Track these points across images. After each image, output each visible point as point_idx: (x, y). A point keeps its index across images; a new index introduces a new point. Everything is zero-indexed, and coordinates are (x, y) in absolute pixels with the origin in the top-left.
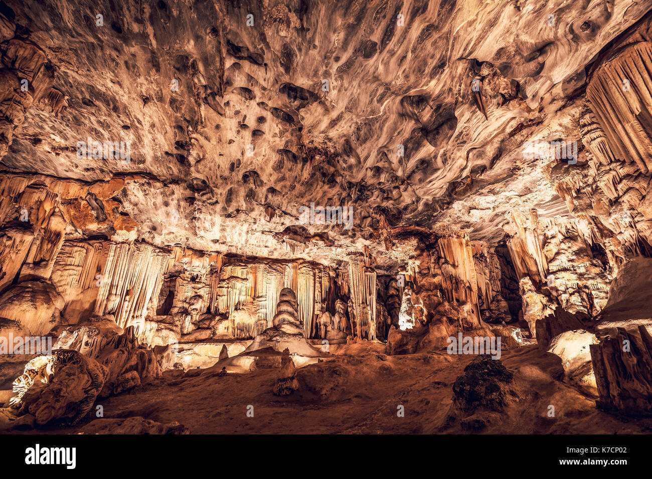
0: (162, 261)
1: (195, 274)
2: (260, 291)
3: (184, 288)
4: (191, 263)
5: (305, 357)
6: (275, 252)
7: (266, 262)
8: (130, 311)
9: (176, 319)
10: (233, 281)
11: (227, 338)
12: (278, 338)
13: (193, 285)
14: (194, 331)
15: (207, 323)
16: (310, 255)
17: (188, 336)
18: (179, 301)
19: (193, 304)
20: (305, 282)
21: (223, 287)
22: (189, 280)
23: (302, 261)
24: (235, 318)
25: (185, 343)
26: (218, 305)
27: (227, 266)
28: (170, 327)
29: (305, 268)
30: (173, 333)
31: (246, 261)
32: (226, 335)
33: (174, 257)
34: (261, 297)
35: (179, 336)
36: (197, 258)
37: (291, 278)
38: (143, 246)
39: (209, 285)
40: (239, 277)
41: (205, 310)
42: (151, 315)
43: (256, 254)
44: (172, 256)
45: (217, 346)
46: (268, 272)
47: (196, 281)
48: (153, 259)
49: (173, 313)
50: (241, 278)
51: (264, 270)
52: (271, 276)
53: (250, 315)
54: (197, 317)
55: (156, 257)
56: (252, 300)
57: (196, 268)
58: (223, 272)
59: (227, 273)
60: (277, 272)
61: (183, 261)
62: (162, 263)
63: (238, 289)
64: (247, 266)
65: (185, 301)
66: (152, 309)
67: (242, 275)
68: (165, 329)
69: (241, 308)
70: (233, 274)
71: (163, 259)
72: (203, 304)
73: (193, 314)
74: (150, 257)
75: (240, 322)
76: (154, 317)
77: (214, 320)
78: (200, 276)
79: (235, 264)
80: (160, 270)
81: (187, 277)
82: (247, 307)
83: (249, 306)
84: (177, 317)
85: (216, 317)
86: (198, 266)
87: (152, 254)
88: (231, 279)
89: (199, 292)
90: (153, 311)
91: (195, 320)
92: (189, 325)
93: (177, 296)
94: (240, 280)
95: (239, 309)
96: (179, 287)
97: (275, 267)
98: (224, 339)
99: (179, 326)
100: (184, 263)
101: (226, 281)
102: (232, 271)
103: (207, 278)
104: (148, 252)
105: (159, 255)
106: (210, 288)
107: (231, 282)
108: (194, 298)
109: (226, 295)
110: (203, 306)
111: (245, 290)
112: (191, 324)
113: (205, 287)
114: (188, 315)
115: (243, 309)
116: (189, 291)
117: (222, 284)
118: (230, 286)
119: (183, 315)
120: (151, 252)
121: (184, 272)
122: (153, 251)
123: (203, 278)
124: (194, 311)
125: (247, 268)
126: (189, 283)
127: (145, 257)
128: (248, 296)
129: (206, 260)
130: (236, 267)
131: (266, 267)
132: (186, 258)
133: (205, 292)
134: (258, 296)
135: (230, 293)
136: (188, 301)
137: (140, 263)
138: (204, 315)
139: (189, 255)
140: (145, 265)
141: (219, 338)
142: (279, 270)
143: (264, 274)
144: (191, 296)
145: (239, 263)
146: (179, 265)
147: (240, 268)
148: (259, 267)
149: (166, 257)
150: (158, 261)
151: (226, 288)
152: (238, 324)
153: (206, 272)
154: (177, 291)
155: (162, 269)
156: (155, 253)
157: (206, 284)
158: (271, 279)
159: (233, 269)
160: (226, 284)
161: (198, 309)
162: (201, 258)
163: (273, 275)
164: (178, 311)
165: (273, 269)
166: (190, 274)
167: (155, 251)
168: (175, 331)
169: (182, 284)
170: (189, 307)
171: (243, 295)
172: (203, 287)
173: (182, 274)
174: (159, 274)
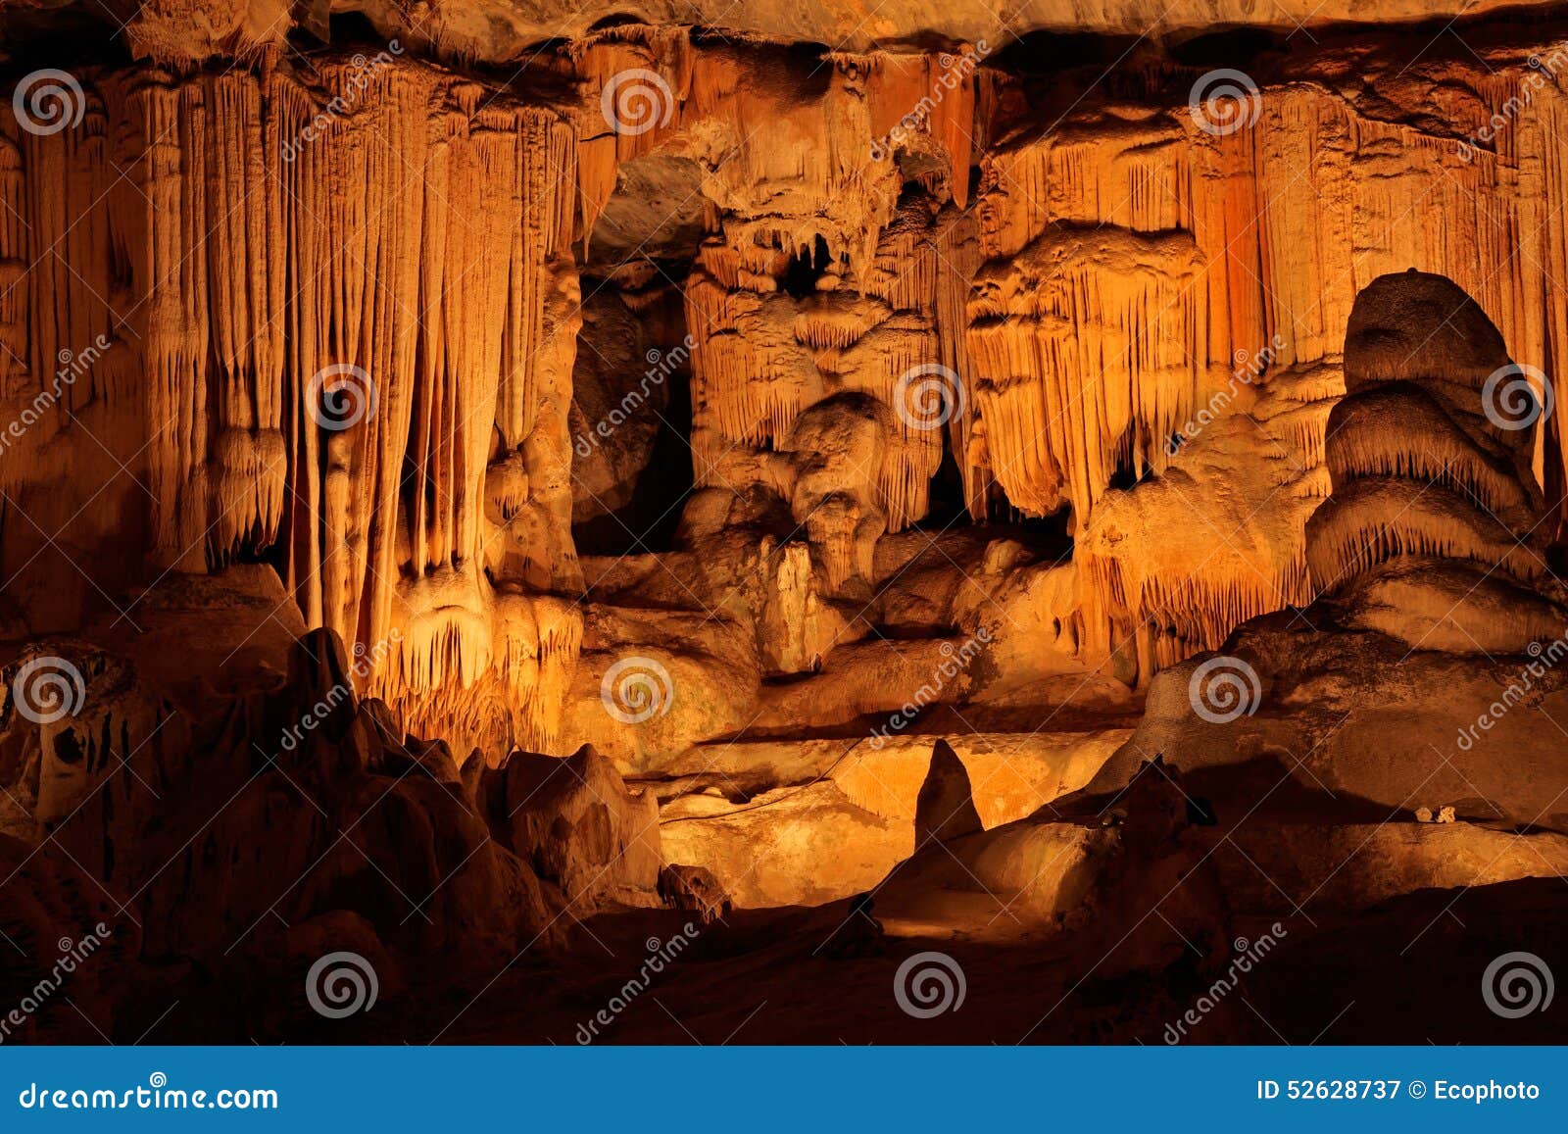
0: (523, 167)
1: (802, 235)
2: (1307, 321)
3: (741, 346)
4: (742, 155)
7: (1331, 68)
8: (374, 530)
9: (719, 572)
10: (1069, 263)
11: (1071, 696)
12: (1332, 687)
13: (802, 323)
14: (848, 653)
15: (935, 590)
17: (804, 692)
18: (723, 443)
19: (818, 463)
21: (1003, 319)
22: (770, 285)
25: (785, 737)
27: (1015, 145)
28: (680, 629)
30: (695, 670)
31: (1159, 77)
35: (745, 693)
36: (782, 110)
39: (916, 312)
40: (1110, 228)
41: (917, 500)
42: (540, 554)
44: (591, 118)
45: (973, 753)
46: (1359, 148)
47: (822, 292)
48: (451, 163)
49: (696, 531)
50: (1132, 229)
51: (1324, 134)
52: (1382, 182)
53: (1239, 519)
54: (859, 553)
55: (469, 140)
56: (1252, 397)
57: (790, 190)
58: (994, 199)
59: (1018, 206)
60: (1433, 139)
61: (687, 148)
62: (527, 180)
63: (1116, 322)
64: (1174, 124)
65: (766, 446)
66: (534, 516)
67: (1134, 204)
68: (636, 645)
69: (1159, 468)
70: (1064, 204)
71: (527, 155)
72: (891, 455)
73: (829, 530)
74: (431, 151)
75: (1166, 576)
76: (561, 568)
77: (977, 572)
78: (841, 248)
79: (1074, 123)
80: (523, 235)
81: (747, 269)
82: (1212, 455)
83: (1220, 446)
84: (725, 560)
85: (992, 543)
86: (801, 172)
87: (434, 121)
88: (1055, 244)
89: (852, 372)
90: (551, 524)
91: (846, 574)
92: (806, 609)
93: (706, 416)
94: (1126, 248)
95: (1149, 477)
96: (707, 342)
97: (1418, 99)
98: (1050, 709)
99: (738, 619)
100: (703, 165)
101: (1018, 270)
102: (1053, 179)
103: (890, 259)
104: (400, 111)
105: (491, 124)
106: (926, 331)
107: (1057, 271)
108: (818, 417)
109: (1033, 376)
110: (894, 473)
111: (1174, 328)
112: (822, 607)
113: (888, 326)
114: (788, 544)
115: (1181, 472)
116: (778, 369)
117: (992, 293)
118: (1047, 304)
119: (757, 542)
120: (429, 111)
121: (721, 233)
122: (439, 102)
123: (861, 262)
124: (829, 514)
125: (1178, 140)
126: (770, 312)
127: (387, 152)
128: (1212, 367)
129: (848, 119)
130: (1078, 147)
131: (1334, 110)
132: (702, 122)
133: (895, 370)
134: (1296, 362)
135: (1055, 360)
136: (782, 442)
137: (363, 199)
138: (910, 538)
139: (719, 97)
140: (400, 206)
141: (1013, 701)
142: (1457, 119)
143: (1324, 171)
144: (798, 403)
145: (1105, 105)
146: (679, 185)
147: (1116, 152)
148: (1275, 116)
149: (549, 137)
150: (487, 172)
151: (1021, 321)
152: (1152, 589)
153: (874, 210)
154: (698, 375)
155: (535, 223)
156: (453, 115)
157: (895, 307)
158: (1387, 210)
159: (1056, 161)
160: (1023, 287)
161: (864, 498)
162: (809, 104)
163: (1399, 175)
164: (729, 518)
165: (1393, 122)
166: (769, 242)
167: (450, 102)
168: (713, 653)
169: (724, 324)
170: (795, 483)
171: (1163, 364)
172: (874, 330)
173: (710, 250)
174: (520, 265)
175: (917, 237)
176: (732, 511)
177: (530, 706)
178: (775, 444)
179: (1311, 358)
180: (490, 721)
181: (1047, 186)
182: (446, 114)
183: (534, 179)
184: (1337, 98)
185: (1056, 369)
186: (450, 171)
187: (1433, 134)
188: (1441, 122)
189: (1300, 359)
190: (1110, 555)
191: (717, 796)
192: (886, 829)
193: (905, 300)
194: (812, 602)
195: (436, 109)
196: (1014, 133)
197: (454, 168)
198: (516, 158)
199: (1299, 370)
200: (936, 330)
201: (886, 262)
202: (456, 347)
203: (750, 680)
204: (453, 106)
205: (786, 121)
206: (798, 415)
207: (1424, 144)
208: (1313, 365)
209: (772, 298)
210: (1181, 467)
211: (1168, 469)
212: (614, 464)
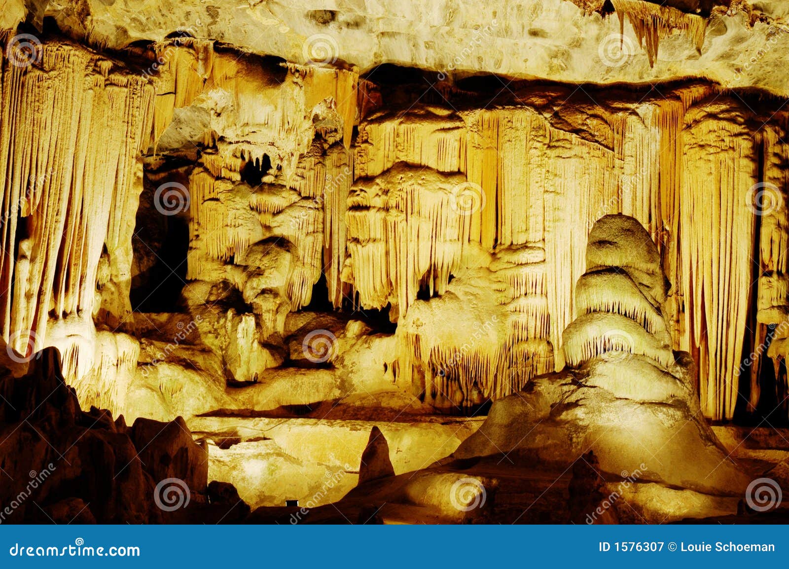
1: (257, 154)
2: (519, 225)
3: (221, 208)
4: (237, 107)
5: (688, 493)
6: (576, 54)
7: (538, 101)
8: (41, 293)
9: (204, 326)
10: (407, 183)
13: (255, 199)
16: (737, 62)
17: (251, 391)
18: (208, 258)
19: (259, 273)
20: (713, 188)
21: (367, 208)
22: (237, 177)
23: (698, 91)
24: (420, 332)
25: (242, 415)
26: (352, 276)
27: (380, 120)
28: (185, 355)
29: (712, 124)
30: (196, 377)
31: (452, 95)
32: (392, 394)
33: (169, 87)
34: (525, 246)
35: (219, 390)
36: (259, 89)
37: (647, 170)
38: (53, 51)
39: (313, 199)
40: (427, 168)
41: (305, 296)
42: (115, 311)
43: (498, 63)
44: (163, 84)
45: (351, 430)
46: (550, 142)
47: (265, 183)
48: (94, 101)
49: (190, 303)
50: (437, 170)
51: (533, 133)
52: (561, 160)
53: (481, 320)
54: (278, 321)
55: (104, 89)
56: (489, 259)
57: (260, 131)
58: (366, 147)
59: (379, 151)
60: (587, 142)
61: (205, 103)
62: (130, 113)
63: (427, 216)
64: (460, 119)
65: (230, 261)
66: (113, 289)
67: (439, 158)
68: (166, 362)
69: (441, 292)
70: (404, 153)
71: (132, 100)
72: (296, 271)
73: (264, 308)
74: (85, 94)
75: (443, 346)
76: (124, 317)
77: (342, 336)
78: (278, 162)
79: (411, 113)
80: (126, 142)
81: (227, 168)
82: (469, 286)
83: (473, 282)
84: (208, 320)
85: (350, 322)
86: (266, 122)
87: (87, 78)
88: (399, 173)
89: (279, 226)
90: (120, 294)
91: (271, 331)
92: (251, 349)
93: (199, 242)
94: (434, 179)
95: (436, 295)
96: (202, 204)
97: (580, 122)
98: (383, 409)
99: (214, 351)
100: (212, 112)
101: (378, 184)
102: (399, 140)
103: (302, 170)
104: (73, 72)
105: (116, 82)
106: (318, 209)
107: (400, 187)
108: (261, 248)
109: (382, 239)
110: (297, 281)
111: (454, 221)
112: (260, 348)
113: (299, 205)
114: (244, 314)
115: (452, 294)
116: (241, 222)
117: (362, 194)
118: (393, 203)
119: (225, 312)
120: (86, 73)
121: (215, 147)
122: (91, 69)
123: (288, 170)
124: (265, 299)
125: (462, 127)
126: (238, 191)
127: (64, 93)
128: (471, 243)
129: (293, 98)
130: (413, 126)
131: (539, 122)
132: (215, 91)
133: (301, 227)
134: (512, 244)
135: (395, 232)
136: (239, 260)
137: (51, 116)
138: (302, 315)
139: (226, 79)
140: (69, 121)
141: (362, 404)
142: (598, 134)
143: (533, 151)
144: (249, 240)
145: (427, 106)
146: (194, 121)
147: (432, 130)
148: (509, 121)
149: (142, 92)
150: (112, 107)
151: (378, 210)
152: (435, 352)
153: (299, 145)
154: (196, 221)
155: (133, 136)
156: (97, 76)
157: (303, 195)
158: (563, 174)
159: (401, 131)
160: (380, 193)
161: (282, 292)
162: (274, 88)
163: (570, 157)
164: (209, 297)
165: (569, 131)
166: (239, 155)
167: (96, 69)
168: (202, 368)
169: (212, 195)
170: (246, 282)
171: (448, 239)
172: (291, 206)
173: (207, 156)
174: (123, 157)
175: (317, 160)
176: (211, 294)
177: (111, 391)
178: (235, 260)
179: (520, 243)
180: (86, 397)
181: (395, 143)
182: (94, 75)
183: (134, 113)
184: (541, 116)
185: (395, 237)
186: (93, 105)
187: (587, 140)
188: (591, 134)
189: (515, 243)
190: (416, 333)
191: (212, 445)
192: (303, 466)
193: (308, 192)
194: (256, 344)
195: (89, 72)
196: (378, 115)
197: (96, 104)
198: (126, 101)
199: (514, 248)
200: (323, 208)
201: (300, 171)
202: (89, 197)
203: (222, 384)
204: (97, 71)
205: (261, 95)
206: (249, 246)
207: (583, 144)
208: (521, 246)
209: (239, 184)
210: (453, 291)
211: (446, 292)
212: (139, 263)
